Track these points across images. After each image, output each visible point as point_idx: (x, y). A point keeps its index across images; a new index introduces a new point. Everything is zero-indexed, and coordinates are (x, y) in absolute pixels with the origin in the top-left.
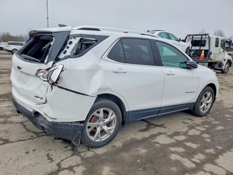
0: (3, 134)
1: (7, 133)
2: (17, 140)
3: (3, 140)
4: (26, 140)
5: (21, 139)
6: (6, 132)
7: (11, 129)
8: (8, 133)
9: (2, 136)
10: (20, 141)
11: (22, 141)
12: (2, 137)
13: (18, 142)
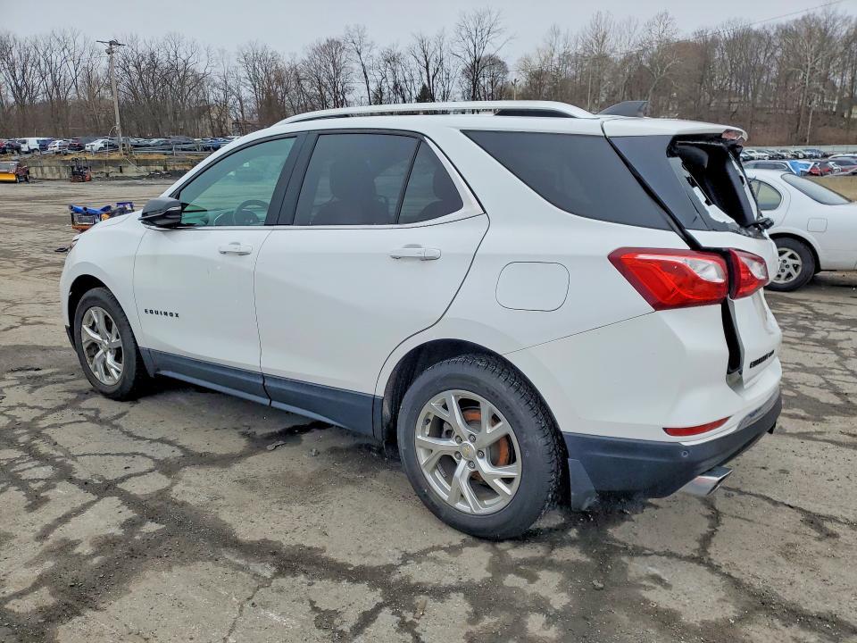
0: (809, 549)
1: (792, 545)
2: (781, 507)
3: (820, 528)
4: (756, 496)
5: (767, 504)
6: (792, 550)
7: (768, 553)
8: (788, 545)
9: (817, 543)
10: (775, 503)
11: (768, 499)
12: (820, 539)
13: (783, 503)
